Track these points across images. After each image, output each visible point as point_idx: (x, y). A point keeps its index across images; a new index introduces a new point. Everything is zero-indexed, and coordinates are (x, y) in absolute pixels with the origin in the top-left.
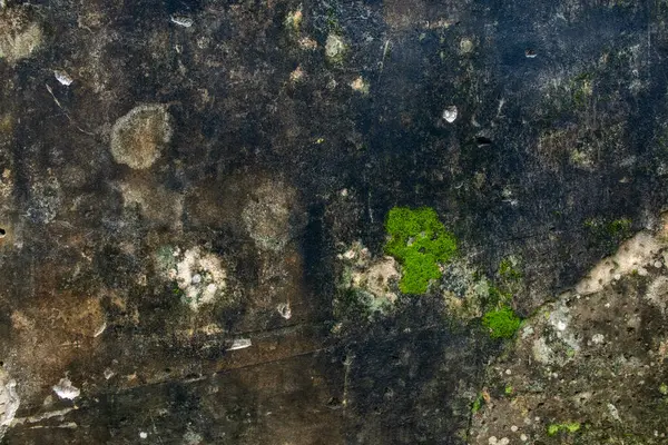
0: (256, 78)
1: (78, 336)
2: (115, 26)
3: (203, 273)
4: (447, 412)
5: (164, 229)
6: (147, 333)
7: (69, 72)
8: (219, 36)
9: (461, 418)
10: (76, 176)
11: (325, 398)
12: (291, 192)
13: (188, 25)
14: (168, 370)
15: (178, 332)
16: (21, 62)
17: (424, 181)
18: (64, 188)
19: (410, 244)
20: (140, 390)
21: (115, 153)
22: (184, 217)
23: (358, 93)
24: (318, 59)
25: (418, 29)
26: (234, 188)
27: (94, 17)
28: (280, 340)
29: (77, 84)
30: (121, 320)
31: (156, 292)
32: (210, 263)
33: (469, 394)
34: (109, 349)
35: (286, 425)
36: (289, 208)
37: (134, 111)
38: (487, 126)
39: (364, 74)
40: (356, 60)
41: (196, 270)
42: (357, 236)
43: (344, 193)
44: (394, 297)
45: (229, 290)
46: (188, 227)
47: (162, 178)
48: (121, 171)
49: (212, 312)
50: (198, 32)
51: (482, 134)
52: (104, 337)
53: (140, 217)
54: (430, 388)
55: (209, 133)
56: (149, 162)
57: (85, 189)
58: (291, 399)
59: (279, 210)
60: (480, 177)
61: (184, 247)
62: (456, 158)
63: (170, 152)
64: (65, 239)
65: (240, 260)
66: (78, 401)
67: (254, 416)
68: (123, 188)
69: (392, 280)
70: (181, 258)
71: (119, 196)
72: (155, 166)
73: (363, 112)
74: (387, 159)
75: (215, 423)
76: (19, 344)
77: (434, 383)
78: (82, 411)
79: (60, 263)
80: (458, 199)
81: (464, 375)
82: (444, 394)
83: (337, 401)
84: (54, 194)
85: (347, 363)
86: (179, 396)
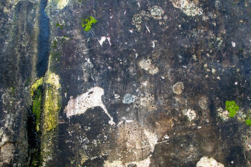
0: (199, 77)
1: (168, 126)
2: (172, 67)
3: (191, 114)
4: (240, 140)
5: (184, 106)
6: (181, 125)
7: (164, 76)
8: (192, 69)
9: (243, 141)
10: (166, 96)
11: (216, 137)
12: (207, 98)
13: (186, 67)
14: (186, 133)
15: (187, 125)
16: (155, 75)
17: (232, 96)
18: (164, 98)
19: (230, 108)
20: (181, 136)
21: (174, 91)
22: (187, 103)
23: (218, 79)
24: (210, 73)
25: (229, 67)
26: (196, 98)
27: (168, 66)
28: (207, 126)
29: (166, 78)
30: (176, 123)
31: (183, 117)
32: (193, 112)
33: (244, 136)
34: (174, 129)
35: (209, 143)
36: (207, 101)
37: (177, 83)
38: (243, 85)
39: (219, 76)
40: (217, 73)
41: (190, 113)
42: (220, 106)
43: (217, 98)
44: (228, 118)
45: (197, 117)
46: (188, 105)
47: (182, 96)
48: (175, 95)
49: (194, 121)
50: (188, 68)
51: (242, 87)
52: (173, 126)
53: (179, 103)
54: (236, 135)
55: (191, 87)
56: (180, 93)
57: (168, 98)
58: (209, 138)
59: (205, 101)
60: (243, 95)
61: (188, 109)
62: (238, 91)
63: (184, 91)
64: (165, 108)
65: (198, 111)
66: (169, 139)
67: (202, 141)
68: (175, 98)
69: (227, 115)
70: (187, 111)
71: (175, 99)
72: (181, 94)
73: (219, 83)
74: (225, 92)
75: (196, 143)
76: (157, 128)
77: (237, 134)
78: (170, 141)
79: (164, 112)
80: (239, 99)
81: (242, 133)
82: (239, 137)
83: (218, 138)
84: (162, 99)
85: (220, 131)
86: (188, 138)
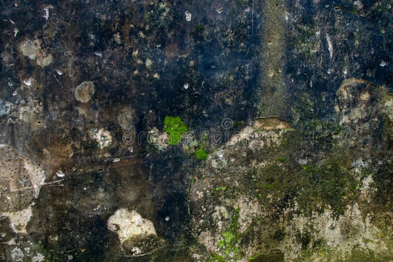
0: (123, 73)
1: (64, 157)
2: (77, 55)
3: (104, 137)
4: (183, 183)
5: (92, 122)
6: (86, 156)
7: (61, 70)
8: (111, 59)
9: (187, 185)
10: (63, 104)
11: (144, 178)
12: (134, 111)
13: (100, 55)
14: (93, 168)
15: (96, 156)
16: (46, 67)
17: (177, 108)
18: (60, 109)
19: (172, 129)
20: (84, 174)
21: (76, 97)
22: (98, 119)
23: (156, 78)
24: (143, 67)
25: (176, 57)
26: (115, 109)
27: (70, 52)
28: (129, 159)
29: (64, 74)
30: (78, 152)
31: (89, 143)
32: (107, 134)
33: (190, 177)
34: (74, 161)
35: (131, 186)
36: (133, 116)
37: (82, 84)
38: (198, 90)
39: (158, 72)
40: (155, 68)
41: (102, 136)
42: (154, 126)
43: (151, 111)
44: (166, 145)
45: (113, 143)
46: (100, 122)
47: (91, 106)
48: (78, 103)
49: (108, 149)
50: (104, 58)
51: (196, 93)
52: (73, 157)
53: (84, 118)
54: (178, 175)
55: (107, 91)
56: (87, 100)
57: (66, 109)
58: (133, 178)
59: (129, 117)
60: (195, 107)
61: (98, 128)
62: (188, 100)
63: (94, 97)
64: (60, 125)
65: (117, 133)
66: (64, 177)
67: (121, 183)
68: (79, 109)
69: (166, 140)
70: (97, 132)
71: (77, 111)
72: (90, 101)
73: (158, 85)
74: (165, 100)
75: (108, 185)
76: (45, 159)
77: (179, 174)
78: (65, 181)
79: (58, 133)
80: (188, 114)
81: (189, 171)
82: (182, 177)
83: (147, 179)
84: (56, 110)
85: (151, 167)
86: (96, 176)
